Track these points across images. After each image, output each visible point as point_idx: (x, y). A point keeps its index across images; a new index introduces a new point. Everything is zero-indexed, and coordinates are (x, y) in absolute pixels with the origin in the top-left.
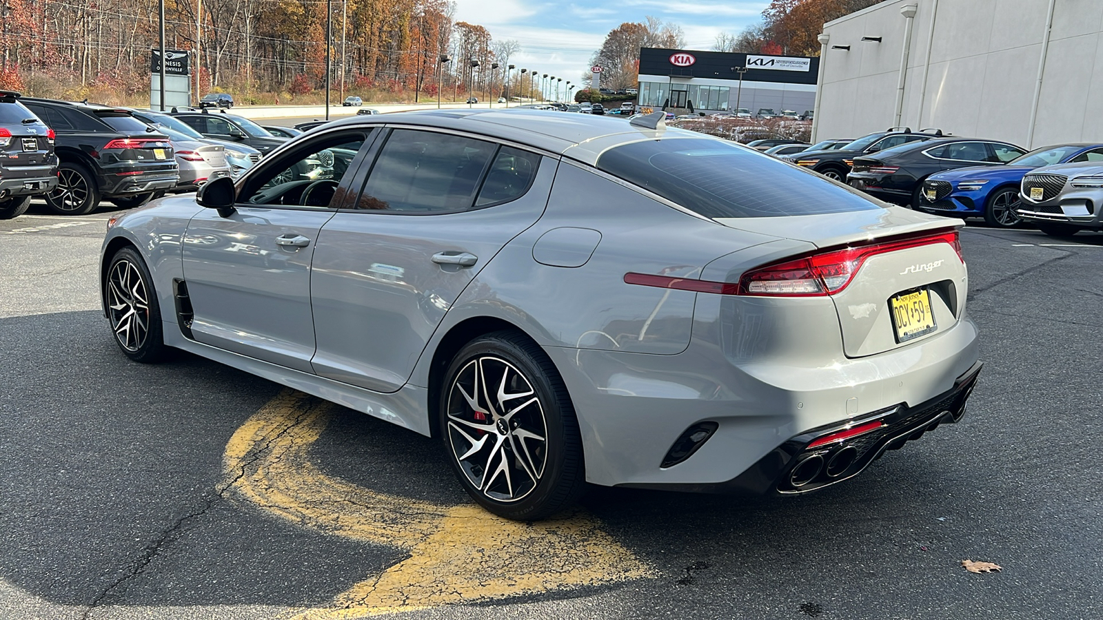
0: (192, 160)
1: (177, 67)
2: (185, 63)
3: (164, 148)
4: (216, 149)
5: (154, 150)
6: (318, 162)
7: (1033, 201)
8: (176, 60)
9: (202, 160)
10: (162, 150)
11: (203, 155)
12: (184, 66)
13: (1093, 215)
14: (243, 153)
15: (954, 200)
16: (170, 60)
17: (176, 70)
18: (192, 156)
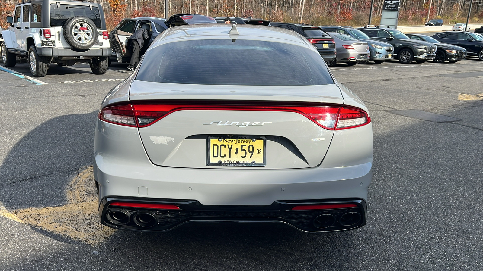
0: (349, 49)
1: (394, 7)
2: (397, 5)
3: (329, 44)
4: (362, 44)
5: (323, 44)
6: (425, 51)
8: (394, 4)
9: (354, 49)
10: (328, 44)
11: (354, 47)
12: (397, 7)
14: (382, 46)
16: (391, 4)
17: (393, 9)
18: (349, 47)
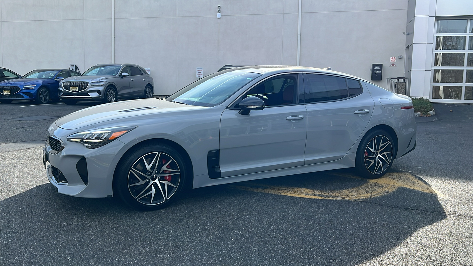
7: (71, 92)
13: (101, 96)
15: (21, 94)
